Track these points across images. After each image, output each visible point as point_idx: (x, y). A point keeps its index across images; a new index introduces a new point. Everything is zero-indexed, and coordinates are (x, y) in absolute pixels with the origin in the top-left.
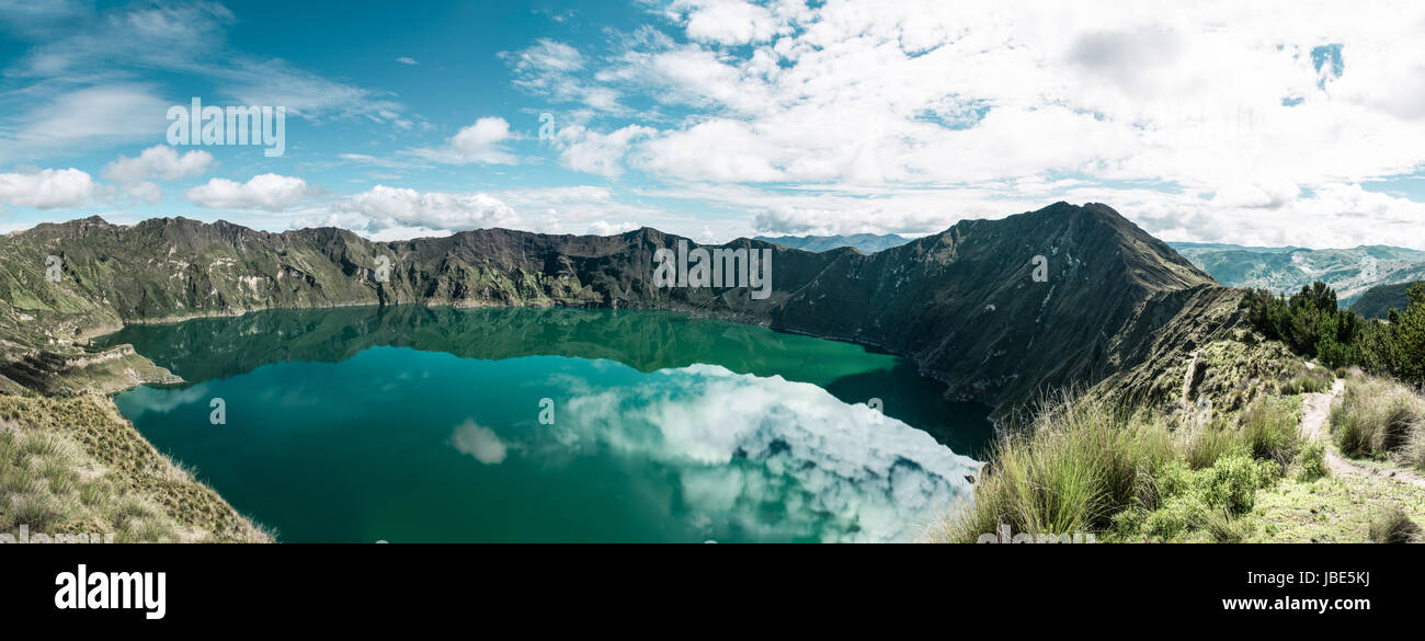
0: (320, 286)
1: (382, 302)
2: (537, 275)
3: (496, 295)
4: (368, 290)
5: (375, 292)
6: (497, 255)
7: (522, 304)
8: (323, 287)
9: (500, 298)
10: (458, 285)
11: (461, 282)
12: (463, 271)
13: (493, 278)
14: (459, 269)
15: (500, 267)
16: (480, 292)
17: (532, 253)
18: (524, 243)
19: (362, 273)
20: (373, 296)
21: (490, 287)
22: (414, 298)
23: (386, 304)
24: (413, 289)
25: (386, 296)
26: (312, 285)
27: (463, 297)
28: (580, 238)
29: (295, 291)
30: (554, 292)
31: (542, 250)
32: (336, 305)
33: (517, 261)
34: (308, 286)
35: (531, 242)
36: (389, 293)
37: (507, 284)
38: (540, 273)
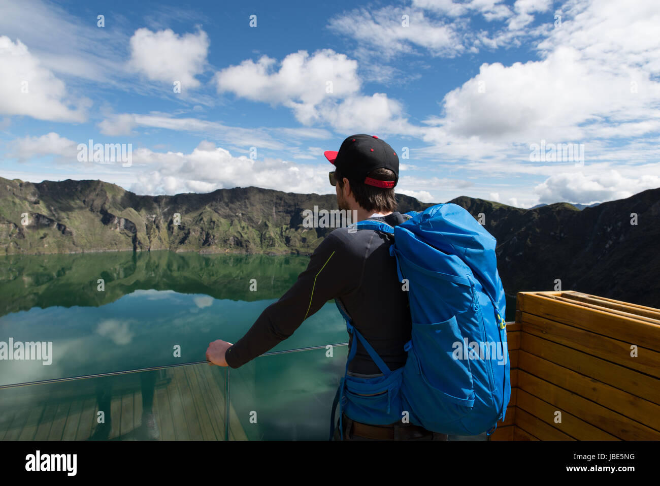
0: (71, 233)
1: (135, 248)
2: (282, 228)
3: (239, 243)
4: (123, 237)
5: (130, 240)
6: (249, 209)
7: (262, 252)
8: (75, 234)
9: (242, 246)
10: (208, 235)
11: (210, 232)
12: (214, 222)
13: (240, 229)
14: (212, 221)
15: (250, 220)
16: (225, 241)
17: (281, 209)
18: (275, 201)
19: (119, 222)
20: (128, 244)
21: (234, 237)
22: (168, 246)
23: (139, 250)
24: (169, 238)
25: (140, 243)
26: (63, 233)
27: (209, 245)
28: (322, 196)
29: (42, 238)
30: (291, 242)
31: (290, 206)
32: (86, 251)
33: (267, 216)
34: (59, 233)
35: (281, 199)
36: (142, 241)
37: (251, 234)
38: (284, 227)
